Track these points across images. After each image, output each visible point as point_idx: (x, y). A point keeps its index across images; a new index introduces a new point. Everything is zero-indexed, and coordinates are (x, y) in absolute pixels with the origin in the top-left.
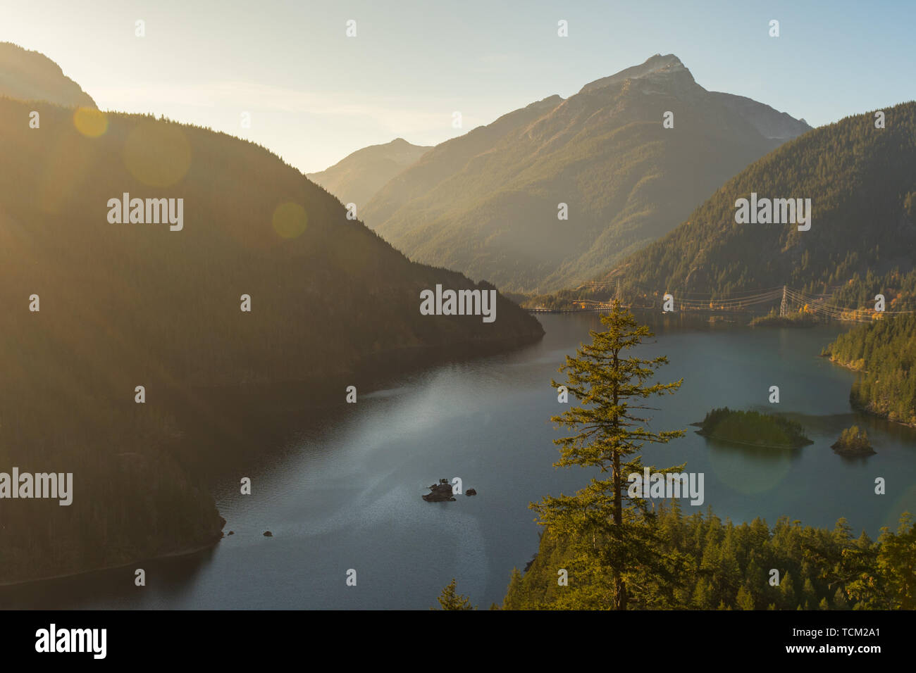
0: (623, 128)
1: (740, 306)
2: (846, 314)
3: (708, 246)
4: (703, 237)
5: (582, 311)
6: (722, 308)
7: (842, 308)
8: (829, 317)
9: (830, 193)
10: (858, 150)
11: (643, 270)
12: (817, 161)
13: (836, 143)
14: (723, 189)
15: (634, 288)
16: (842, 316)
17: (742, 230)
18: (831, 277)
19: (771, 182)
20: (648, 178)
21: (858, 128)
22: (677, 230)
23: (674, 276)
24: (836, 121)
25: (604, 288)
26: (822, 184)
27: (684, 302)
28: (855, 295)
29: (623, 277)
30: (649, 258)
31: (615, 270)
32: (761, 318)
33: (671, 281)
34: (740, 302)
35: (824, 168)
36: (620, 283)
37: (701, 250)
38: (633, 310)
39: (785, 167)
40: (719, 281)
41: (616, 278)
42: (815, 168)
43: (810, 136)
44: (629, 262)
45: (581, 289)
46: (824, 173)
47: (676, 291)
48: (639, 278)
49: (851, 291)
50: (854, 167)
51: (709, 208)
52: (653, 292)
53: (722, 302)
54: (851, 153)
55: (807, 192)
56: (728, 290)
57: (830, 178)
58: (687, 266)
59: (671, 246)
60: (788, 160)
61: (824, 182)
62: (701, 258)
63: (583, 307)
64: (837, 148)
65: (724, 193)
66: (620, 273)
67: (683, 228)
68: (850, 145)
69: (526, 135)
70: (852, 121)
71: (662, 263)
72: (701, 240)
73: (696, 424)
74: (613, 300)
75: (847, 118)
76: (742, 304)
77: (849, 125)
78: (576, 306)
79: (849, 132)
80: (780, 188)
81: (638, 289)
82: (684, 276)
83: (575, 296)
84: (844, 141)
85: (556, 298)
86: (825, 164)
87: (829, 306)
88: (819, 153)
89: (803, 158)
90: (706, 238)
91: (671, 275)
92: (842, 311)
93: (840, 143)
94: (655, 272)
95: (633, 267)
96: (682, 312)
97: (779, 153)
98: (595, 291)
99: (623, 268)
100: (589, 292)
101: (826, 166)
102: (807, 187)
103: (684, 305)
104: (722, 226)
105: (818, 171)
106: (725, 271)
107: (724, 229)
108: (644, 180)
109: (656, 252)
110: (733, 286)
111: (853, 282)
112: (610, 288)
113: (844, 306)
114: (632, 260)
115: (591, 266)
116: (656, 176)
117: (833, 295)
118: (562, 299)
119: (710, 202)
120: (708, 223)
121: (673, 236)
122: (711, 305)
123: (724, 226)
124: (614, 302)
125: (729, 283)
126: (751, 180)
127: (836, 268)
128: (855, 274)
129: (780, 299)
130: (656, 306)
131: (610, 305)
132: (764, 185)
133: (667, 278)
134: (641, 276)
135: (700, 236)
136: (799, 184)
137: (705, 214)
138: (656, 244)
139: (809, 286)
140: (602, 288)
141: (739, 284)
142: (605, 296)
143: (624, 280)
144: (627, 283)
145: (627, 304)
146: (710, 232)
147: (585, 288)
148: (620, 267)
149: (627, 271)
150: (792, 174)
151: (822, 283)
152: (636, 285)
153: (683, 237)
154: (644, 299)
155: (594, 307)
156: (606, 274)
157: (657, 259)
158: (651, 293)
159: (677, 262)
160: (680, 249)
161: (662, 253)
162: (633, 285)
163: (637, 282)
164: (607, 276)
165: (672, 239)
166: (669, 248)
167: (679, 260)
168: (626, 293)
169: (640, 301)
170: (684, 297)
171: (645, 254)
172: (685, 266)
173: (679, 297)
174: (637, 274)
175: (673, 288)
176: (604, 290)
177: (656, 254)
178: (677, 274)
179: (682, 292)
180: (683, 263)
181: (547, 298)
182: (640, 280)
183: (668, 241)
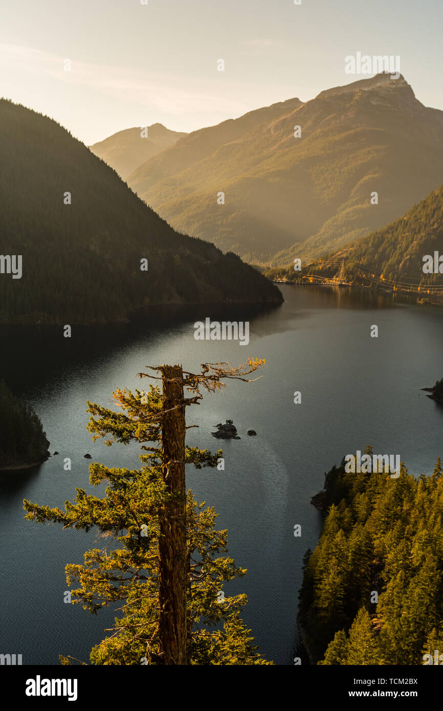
0: (352, 131)
3: (420, 239)
4: (417, 231)
5: (310, 284)
6: (428, 292)
11: (364, 254)
14: (437, 192)
15: (356, 269)
20: (370, 176)
22: (395, 223)
23: (390, 262)
25: (330, 266)
27: (397, 284)
29: (347, 258)
30: (370, 244)
31: (340, 253)
33: (387, 266)
36: (344, 264)
37: (415, 242)
38: (353, 286)
41: (341, 259)
44: (353, 246)
45: (310, 266)
47: (390, 275)
48: (360, 260)
51: (424, 207)
52: (371, 273)
53: (428, 288)
56: (434, 277)
58: (401, 255)
59: (390, 236)
62: (414, 248)
63: (311, 281)
65: (437, 196)
66: (344, 255)
67: (400, 222)
69: (269, 131)
71: (380, 250)
72: (415, 233)
73: (427, 390)
74: (336, 277)
78: (305, 280)
81: (359, 269)
82: (399, 262)
83: (305, 271)
85: (288, 272)
90: (420, 232)
91: (388, 260)
94: (374, 257)
95: (356, 251)
98: (322, 269)
99: (347, 251)
100: (317, 269)
103: (396, 287)
104: (434, 223)
107: (435, 226)
108: (366, 178)
109: (376, 240)
112: (335, 267)
114: (355, 246)
115: (315, 247)
116: (376, 175)
119: (425, 202)
120: (423, 220)
121: (391, 228)
122: (419, 289)
123: (436, 224)
124: (338, 279)
130: (372, 286)
131: (335, 282)
133: (384, 263)
134: (362, 259)
135: (415, 229)
137: (420, 212)
138: (376, 233)
140: (329, 265)
142: (331, 273)
143: (348, 261)
144: (350, 264)
145: (348, 282)
146: (423, 227)
147: (313, 265)
148: (345, 250)
149: (350, 254)
152: (357, 266)
153: (400, 229)
154: (363, 278)
155: (320, 282)
156: (332, 255)
157: (376, 246)
158: (369, 274)
159: (393, 250)
160: (396, 239)
161: (382, 241)
162: (355, 266)
163: (359, 264)
164: (334, 257)
165: (390, 231)
166: (388, 237)
167: (395, 248)
168: (348, 273)
169: (359, 280)
170: (397, 280)
171: (366, 241)
172: (399, 254)
173: (392, 280)
174: (359, 257)
175: (388, 272)
176: (330, 268)
177: (375, 242)
178: (392, 260)
179: (396, 276)
180: (398, 251)
181: (281, 271)
182: (361, 263)
183: (387, 232)
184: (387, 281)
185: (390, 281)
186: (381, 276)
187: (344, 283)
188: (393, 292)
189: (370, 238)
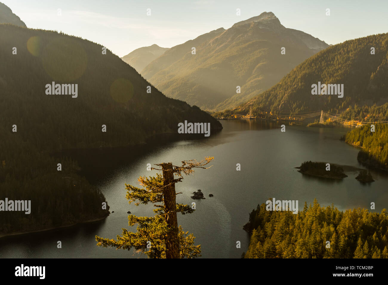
0: (251, 42)
1: (302, 118)
2: (346, 122)
3: (289, 93)
4: (286, 89)
5: (235, 119)
6: (294, 119)
7: (344, 120)
8: (339, 123)
9: (340, 72)
10: (352, 55)
11: (261, 102)
12: (335, 58)
13: (342, 52)
14: (295, 69)
16: (344, 123)
17: (303, 87)
18: (340, 107)
19: (315, 67)
20: (261, 64)
21: (352, 45)
22: (275, 86)
24: (342, 42)
26: (336, 68)
27: (278, 116)
28: (350, 115)
29: (253, 105)
30: (264, 97)
31: (249, 102)
32: (312, 124)
33: (273, 108)
34: (302, 117)
35: (337, 62)
36: (252, 108)
37: (286, 95)
38: (257, 119)
39: (321, 61)
40: (293, 108)
41: (250, 105)
42: (334, 61)
43: (332, 48)
44: (255, 99)
46: (337, 64)
47: (275, 112)
49: (348, 113)
50: (350, 62)
51: (289, 77)
53: (295, 117)
54: (349, 56)
55: (330, 72)
56: (297, 112)
57: (340, 66)
58: (280, 101)
59: (273, 92)
60: (322, 58)
61: (337, 68)
62: (286, 98)
63: (236, 117)
64: (343, 54)
65: (295, 71)
66: (251, 103)
67: (278, 85)
68: (348, 52)
70: (349, 42)
71: (269, 100)
72: (286, 90)
73: (297, 168)
74: (248, 114)
75: (347, 41)
76: (303, 117)
77: (348, 44)
78: (232, 117)
79: (348, 47)
80: (319, 69)
81: (259, 110)
82: (279, 105)
83: (232, 112)
84: (346, 50)
85: (224, 114)
86: (338, 60)
87: (339, 118)
88: (335, 55)
89: (329, 57)
90: (288, 90)
91: (273, 105)
92: (345, 121)
93: (344, 51)
94: (266, 104)
95: (257, 101)
96: (278, 120)
97: (319, 54)
98: (241, 111)
100: (238, 111)
101: (338, 61)
102: (330, 69)
103: (278, 117)
104: (295, 85)
105: (335, 63)
106: (295, 104)
107: (295, 86)
108: (259, 65)
110: (299, 110)
111: (349, 110)
112: (247, 110)
113: (345, 119)
114: (257, 98)
115: (237, 100)
116: (265, 63)
117: (341, 114)
118: (226, 114)
119: (289, 75)
120: (289, 84)
121: (274, 88)
122: (290, 117)
123: (296, 85)
125: (297, 108)
126: (307, 66)
127: (342, 104)
128: (350, 106)
129: (320, 116)
130: (266, 118)
131: (248, 117)
132: (312, 68)
133: (271, 106)
134: (260, 105)
135: (286, 88)
136: (327, 68)
137: (287, 80)
138: (267, 91)
139: (330, 110)
141: (302, 109)
142: (245, 113)
144: (254, 107)
145: (254, 117)
146: (289, 87)
147: (236, 109)
148: (251, 101)
149: (254, 102)
150: (324, 63)
151: (336, 109)
152: (258, 108)
153: (278, 89)
154: (261, 114)
155: (240, 117)
156: (245, 104)
157: (267, 98)
158: (264, 112)
159: (275, 99)
160: (277, 94)
161: (269, 95)
162: (257, 109)
163: (259, 107)
164: (246, 105)
165: (273, 90)
166: (272, 93)
167: (276, 99)
168: (254, 112)
169: (260, 115)
170: (278, 114)
171: (262, 96)
172: (279, 101)
173: (276, 114)
174: (259, 104)
175: (274, 110)
176: (244, 110)
177: (266, 96)
178: (275, 104)
179: (278, 112)
180: (278, 100)
181: (220, 113)
182: (260, 107)
183: (272, 91)
184: (273, 115)
185: (275, 115)
186: (271, 113)
187: (252, 117)
188: (277, 120)
189: (263, 94)
